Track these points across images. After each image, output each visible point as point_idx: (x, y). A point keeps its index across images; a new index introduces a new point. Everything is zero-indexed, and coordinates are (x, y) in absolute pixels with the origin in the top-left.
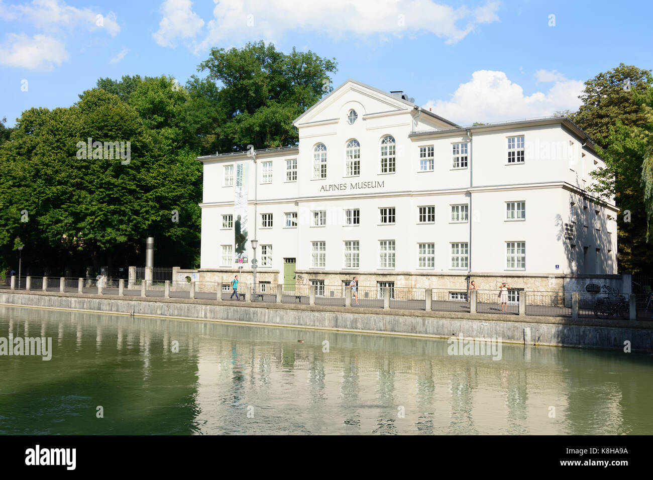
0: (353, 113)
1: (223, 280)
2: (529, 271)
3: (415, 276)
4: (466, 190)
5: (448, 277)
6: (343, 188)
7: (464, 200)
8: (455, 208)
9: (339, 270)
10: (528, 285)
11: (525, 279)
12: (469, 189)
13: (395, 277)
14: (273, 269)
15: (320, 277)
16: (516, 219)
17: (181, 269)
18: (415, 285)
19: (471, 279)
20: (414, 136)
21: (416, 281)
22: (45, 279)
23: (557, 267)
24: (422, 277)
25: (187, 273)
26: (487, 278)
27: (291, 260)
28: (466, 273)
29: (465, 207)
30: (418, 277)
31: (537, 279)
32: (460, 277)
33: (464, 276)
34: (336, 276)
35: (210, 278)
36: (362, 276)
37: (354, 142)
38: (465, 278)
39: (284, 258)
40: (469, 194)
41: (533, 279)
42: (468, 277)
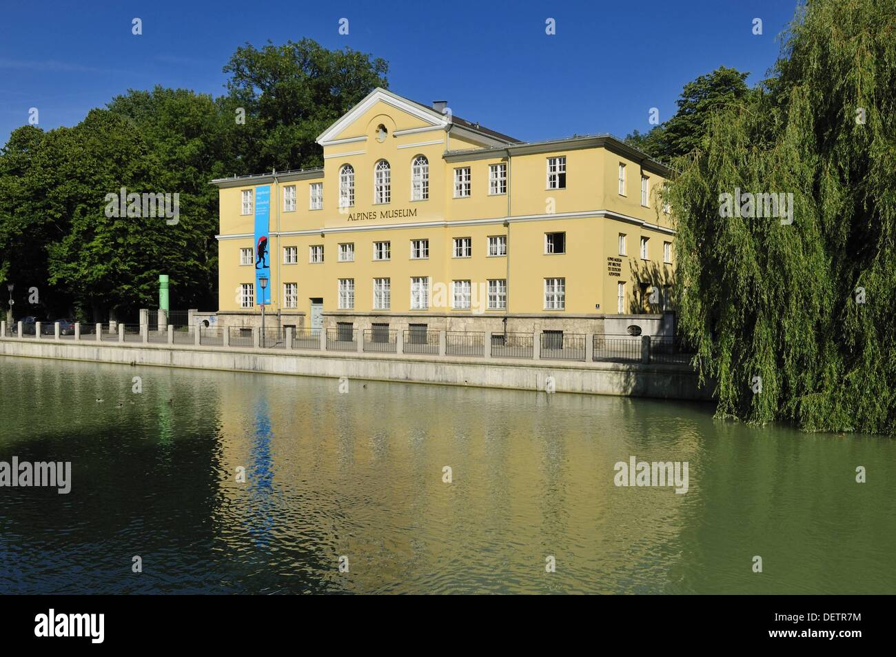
1: (243, 324)
2: (568, 311)
3: (450, 318)
4: (504, 219)
5: (485, 319)
6: (373, 216)
7: (502, 231)
8: (493, 239)
9: (368, 312)
10: (568, 327)
11: (564, 320)
12: (507, 219)
13: (428, 318)
14: (299, 310)
15: (348, 320)
17: (198, 311)
18: (450, 328)
19: (509, 321)
20: (449, 157)
21: (451, 322)
22: (57, 325)
23: (598, 306)
24: (458, 318)
25: (206, 316)
26: (524, 320)
27: (318, 301)
28: (503, 313)
29: (504, 239)
30: (453, 318)
31: (576, 320)
32: (497, 319)
33: (501, 317)
34: (365, 318)
35: (229, 321)
36: (393, 318)
37: (384, 163)
38: (502, 319)
39: (311, 299)
40: (506, 224)
41: (572, 320)
42: (505, 319)
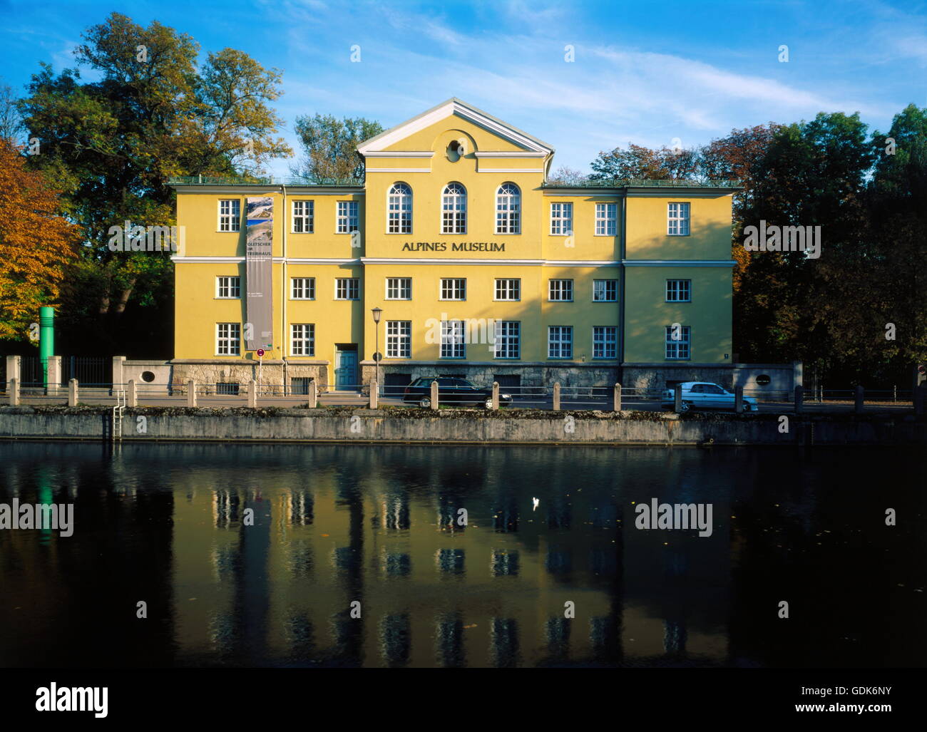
0: (454, 146)
1: (223, 376)
2: (694, 361)
3: (547, 369)
6: (441, 248)
8: (599, 283)
9: (434, 361)
10: (696, 377)
11: (691, 370)
12: (623, 262)
13: (522, 369)
14: (319, 358)
15: (403, 371)
16: (678, 300)
18: (547, 379)
21: (548, 374)
23: (726, 356)
24: (558, 369)
25: (149, 366)
26: (645, 370)
27: (347, 347)
28: (616, 364)
29: (612, 283)
31: (704, 370)
32: (608, 369)
33: (613, 367)
34: (430, 368)
36: (471, 369)
37: (457, 187)
39: (336, 344)
41: (700, 370)
